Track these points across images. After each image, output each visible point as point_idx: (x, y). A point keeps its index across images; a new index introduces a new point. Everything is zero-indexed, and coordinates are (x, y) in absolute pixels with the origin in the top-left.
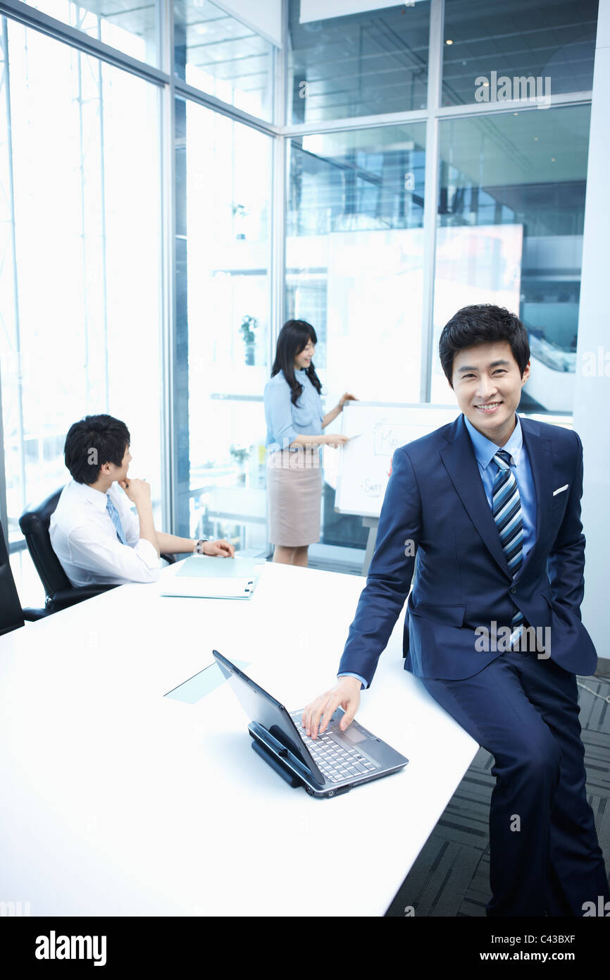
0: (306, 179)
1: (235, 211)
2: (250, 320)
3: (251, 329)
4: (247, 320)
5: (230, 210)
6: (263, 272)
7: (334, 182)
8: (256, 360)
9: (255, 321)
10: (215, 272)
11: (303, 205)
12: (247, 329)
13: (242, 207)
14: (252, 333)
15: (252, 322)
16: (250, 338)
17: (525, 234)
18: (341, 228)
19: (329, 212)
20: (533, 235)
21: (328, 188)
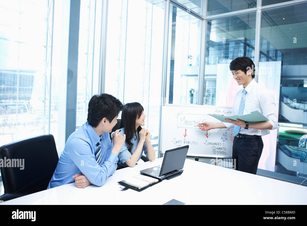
0: (211, 49)
1: (189, 58)
2: (192, 90)
3: (192, 92)
4: (191, 90)
5: (187, 57)
6: (197, 75)
7: (220, 49)
8: (194, 102)
9: (194, 90)
10: (182, 75)
11: (210, 56)
12: (191, 93)
13: (191, 56)
14: (193, 94)
15: (193, 90)
16: (192, 95)
17: (282, 65)
18: (221, 62)
19: (217, 58)
20: (284, 65)
21: (218, 51)
